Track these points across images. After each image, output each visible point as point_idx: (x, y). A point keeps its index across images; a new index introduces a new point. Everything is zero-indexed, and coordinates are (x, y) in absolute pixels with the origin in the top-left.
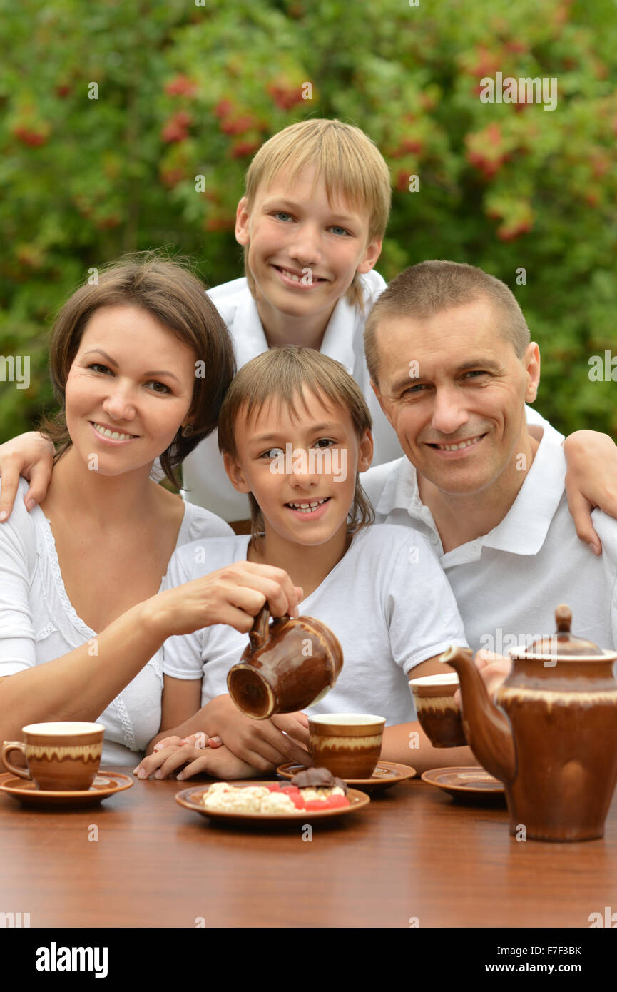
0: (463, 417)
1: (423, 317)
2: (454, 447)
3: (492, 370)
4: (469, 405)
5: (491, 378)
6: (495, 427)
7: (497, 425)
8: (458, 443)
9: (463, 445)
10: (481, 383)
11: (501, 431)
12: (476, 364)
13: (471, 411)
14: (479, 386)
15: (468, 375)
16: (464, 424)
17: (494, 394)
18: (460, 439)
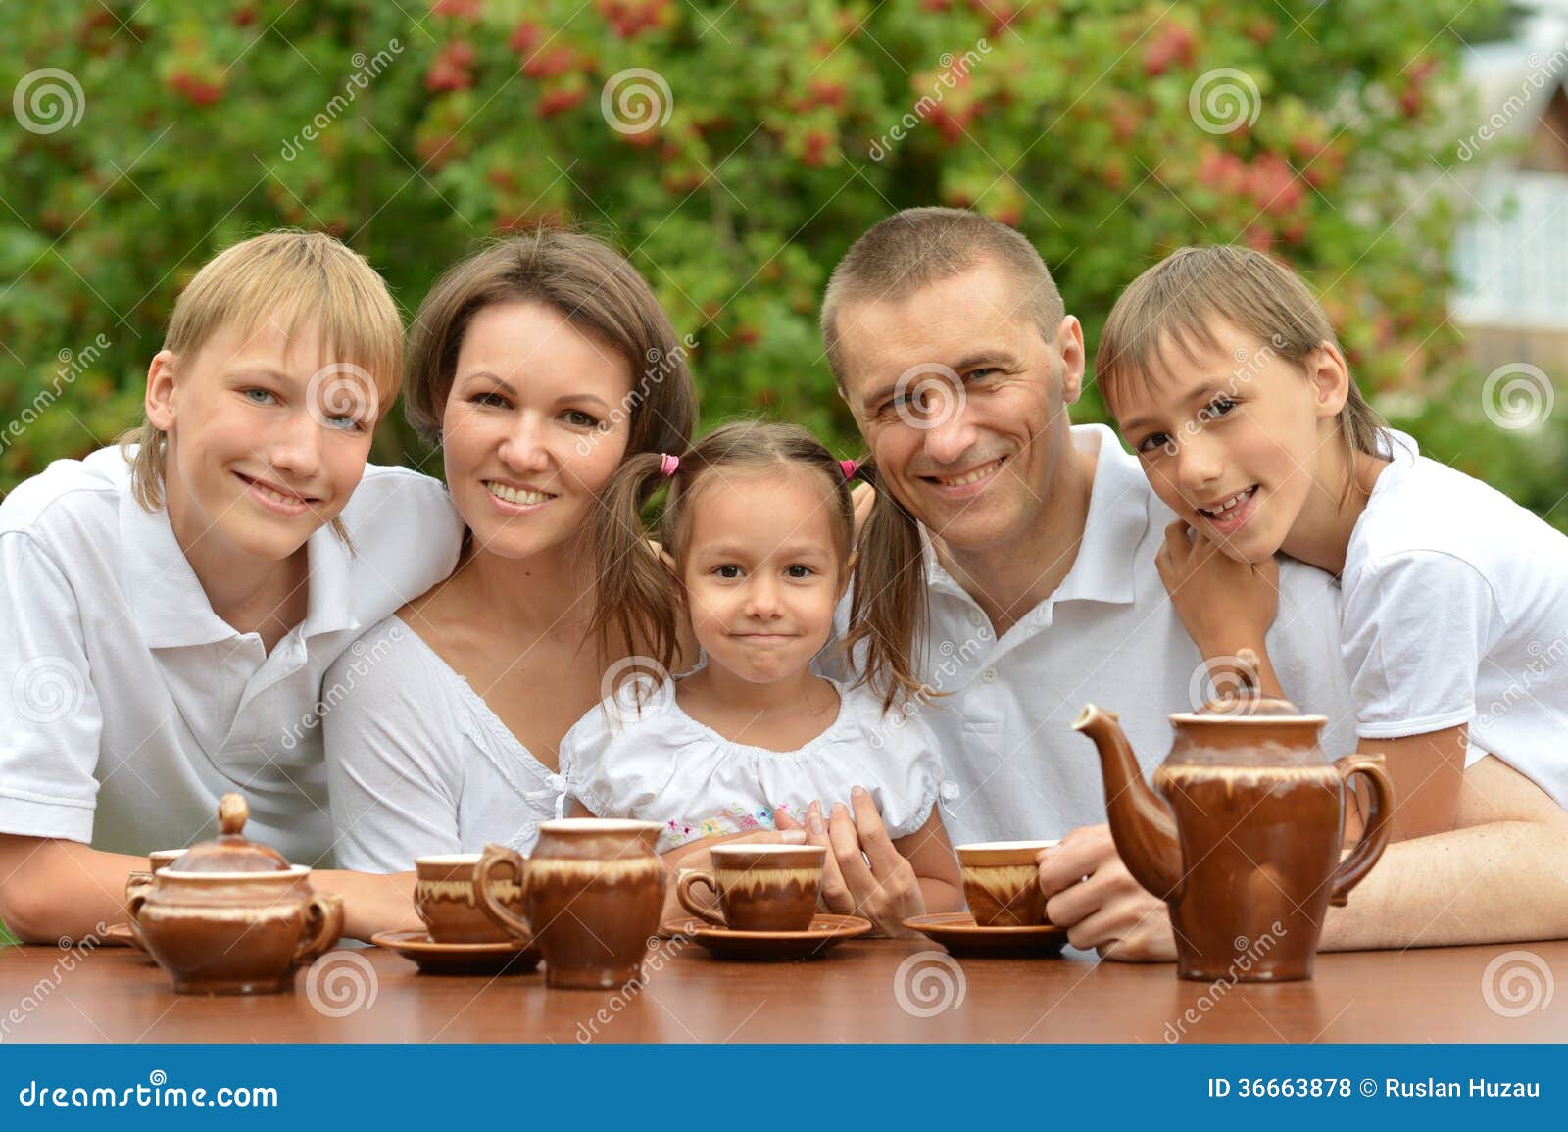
0: (969, 436)
1: (898, 298)
2: (961, 481)
3: (1004, 366)
4: (975, 418)
5: (1005, 377)
6: (1017, 444)
7: (1019, 441)
8: (965, 474)
9: (973, 477)
10: (991, 386)
11: (1025, 449)
12: (981, 359)
13: (981, 426)
14: (989, 391)
15: (972, 376)
16: (971, 447)
17: (1011, 400)
18: (968, 468)
